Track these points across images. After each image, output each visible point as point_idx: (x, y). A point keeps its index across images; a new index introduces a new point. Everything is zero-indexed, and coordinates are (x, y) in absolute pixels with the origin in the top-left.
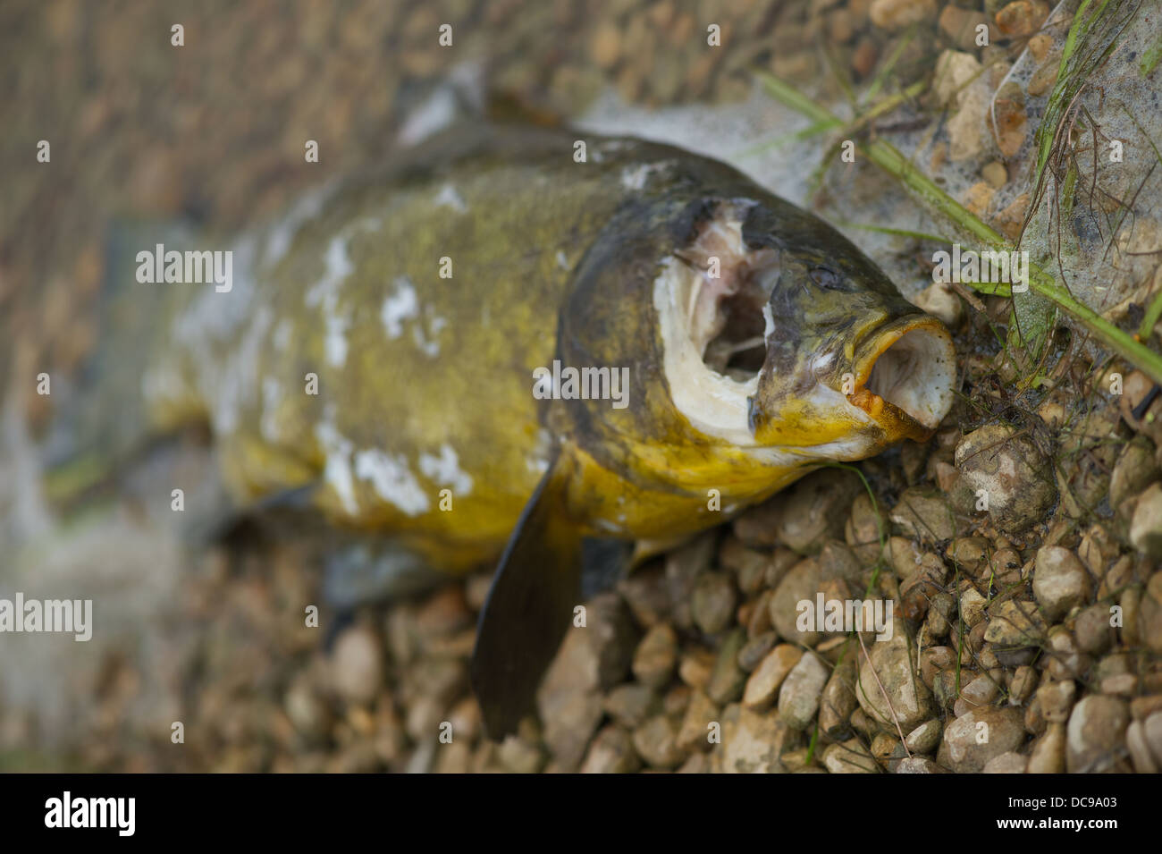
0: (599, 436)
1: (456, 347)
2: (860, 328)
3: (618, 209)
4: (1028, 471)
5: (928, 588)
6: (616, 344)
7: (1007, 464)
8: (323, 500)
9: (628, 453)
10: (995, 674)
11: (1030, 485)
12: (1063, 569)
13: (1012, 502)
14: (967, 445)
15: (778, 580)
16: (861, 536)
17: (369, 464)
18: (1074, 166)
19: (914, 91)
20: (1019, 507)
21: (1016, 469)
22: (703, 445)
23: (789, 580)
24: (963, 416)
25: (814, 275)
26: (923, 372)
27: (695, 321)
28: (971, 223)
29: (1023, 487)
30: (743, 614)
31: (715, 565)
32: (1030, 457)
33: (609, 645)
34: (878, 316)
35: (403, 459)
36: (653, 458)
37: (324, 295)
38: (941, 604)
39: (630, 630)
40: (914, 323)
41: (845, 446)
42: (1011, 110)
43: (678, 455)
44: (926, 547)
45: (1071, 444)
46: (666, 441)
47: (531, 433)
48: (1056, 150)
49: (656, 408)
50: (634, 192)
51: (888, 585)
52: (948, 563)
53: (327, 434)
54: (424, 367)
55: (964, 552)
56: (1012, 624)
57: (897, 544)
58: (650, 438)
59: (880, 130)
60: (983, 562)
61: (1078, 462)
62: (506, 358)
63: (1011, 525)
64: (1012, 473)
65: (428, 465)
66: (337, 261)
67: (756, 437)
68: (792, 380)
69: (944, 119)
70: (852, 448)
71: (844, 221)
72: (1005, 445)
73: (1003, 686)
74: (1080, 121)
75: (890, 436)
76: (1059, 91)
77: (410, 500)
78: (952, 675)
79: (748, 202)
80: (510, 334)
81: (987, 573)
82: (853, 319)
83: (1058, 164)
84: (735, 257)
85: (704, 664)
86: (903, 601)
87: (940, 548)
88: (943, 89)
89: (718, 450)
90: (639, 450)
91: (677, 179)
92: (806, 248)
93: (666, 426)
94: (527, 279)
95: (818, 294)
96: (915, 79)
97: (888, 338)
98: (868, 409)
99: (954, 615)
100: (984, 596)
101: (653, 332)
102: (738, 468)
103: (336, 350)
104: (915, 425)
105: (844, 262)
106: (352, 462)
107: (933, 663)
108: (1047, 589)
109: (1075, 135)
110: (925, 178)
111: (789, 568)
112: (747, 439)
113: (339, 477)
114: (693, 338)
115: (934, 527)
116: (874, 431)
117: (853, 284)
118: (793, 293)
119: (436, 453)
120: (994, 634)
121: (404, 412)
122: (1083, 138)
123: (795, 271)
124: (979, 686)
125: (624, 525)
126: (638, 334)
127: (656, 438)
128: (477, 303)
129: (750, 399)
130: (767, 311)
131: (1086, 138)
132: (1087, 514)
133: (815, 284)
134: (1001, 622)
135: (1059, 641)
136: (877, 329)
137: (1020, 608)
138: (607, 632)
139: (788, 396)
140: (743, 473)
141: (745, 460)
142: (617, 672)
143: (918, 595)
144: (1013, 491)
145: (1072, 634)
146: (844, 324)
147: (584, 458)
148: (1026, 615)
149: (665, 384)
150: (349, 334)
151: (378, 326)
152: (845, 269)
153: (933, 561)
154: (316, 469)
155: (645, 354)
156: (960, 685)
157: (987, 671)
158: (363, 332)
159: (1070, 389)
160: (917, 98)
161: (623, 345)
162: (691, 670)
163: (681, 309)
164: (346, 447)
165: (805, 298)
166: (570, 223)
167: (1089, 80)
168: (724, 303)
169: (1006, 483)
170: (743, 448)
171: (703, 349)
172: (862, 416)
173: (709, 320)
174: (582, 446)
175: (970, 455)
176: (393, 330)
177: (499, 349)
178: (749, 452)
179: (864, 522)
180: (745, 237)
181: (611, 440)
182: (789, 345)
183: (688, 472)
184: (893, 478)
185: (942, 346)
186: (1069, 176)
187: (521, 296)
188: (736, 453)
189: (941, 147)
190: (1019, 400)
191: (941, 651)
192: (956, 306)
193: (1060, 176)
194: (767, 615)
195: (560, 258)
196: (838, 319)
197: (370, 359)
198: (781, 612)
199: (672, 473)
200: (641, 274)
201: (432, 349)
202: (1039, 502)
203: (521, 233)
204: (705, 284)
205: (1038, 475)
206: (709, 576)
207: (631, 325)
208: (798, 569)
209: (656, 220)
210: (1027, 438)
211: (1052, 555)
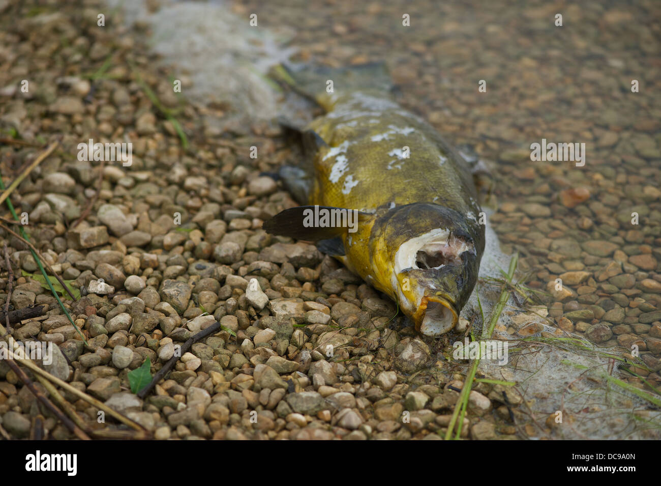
0: (381, 226)
1: (393, 174)
2: (448, 295)
3: (459, 212)
4: (418, 363)
5: (367, 345)
6: (414, 222)
7: (418, 355)
8: (322, 150)
9: (379, 236)
10: (347, 372)
11: (413, 364)
12: (391, 380)
13: (406, 361)
14: (419, 342)
15: (350, 302)
16: (376, 321)
17: (342, 159)
18: (523, 349)
19: (529, 300)
20: (405, 363)
21: (418, 358)
22: (391, 258)
23: (352, 305)
24: (428, 340)
25: (459, 277)
26: (438, 324)
27: (431, 245)
28: (493, 325)
29: (412, 362)
30: (333, 295)
31: (346, 284)
32: (423, 362)
33: (306, 258)
34: (454, 300)
35: (348, 169)
36: (381, 245)
37: (393, 130)
38: (364, 350)
39: (313, 264)
40: (455, 312)
41: (406, 302)
42: (534, 329)
43: (384, 252)
44: (380, 341)
45: (433, 371)
46: (387, 247)
47: (374, 206)
48: (526, 343)
49: (398, 240)
50: (466, 216)
51: (362, 334)
52: (377, 349)
53: (346, 144)
54: (383, 166)
55: (383, 353)
56: (366, 370)
57: (377, 333)
58: (386, 241)
59: (513, 293)
60: (382, 359)
61: (427, 375)
62: (396, 190)
63: (397, 363)
64: (415, 358)
65: (349, 178)
66: (407, 131)
67: (399, 274)
68: (423, 279)
69: (524, 312)
70: (406, 304)
71: (478, 291)
72: (424, 353)
73: (344, 374)
74: (538, 347)
75: (415, 315)
76: (546, 339)
77: (334, 177)
78: (341, 359)
79: (475, 253)
80: (404, 190)
81: (379, 360)
82: (450, 292)
83: (522, 344)
84: (456, 252)
85: (311, 289)
86: (359, 339)
87: (381, 346)
88: (534, 308)
89: (390, 264)
90: (381, 239)
91: (475, 229)
92: (467, 273)
93: (393, 245)
94: (425, 189)
95: (454, 279)
96: (533, 300)
97: (447, 304)
98: (422, 304)
99: (361, 355)
100: (372, 361)
101: (423, 232)
102: (387, 273)
103: (377, 138)
104: (420, 323)
105: (467, 286)
106: (340, 154)
107: (343, 353)
108: (382, 376)
109: (533, 347)
110: (502, 309)
111: (355, 304)
112: (397, 271)
113: (333, 152)
114: (425, 245)
115: (387, 342)
116: (415, 309)
117: (461, 290)
118: (451, 272)
119: (354, 179)
120: (361, 365)
121: (365, 165)
122: (533, 349)
123: (459, 270)
124: (341, 368)
125: (353, 245)
126: (420, 227)
127: (388, 243)
128: (411, 177)
129: (412, 268)
130: (442, 266)
131: (533, 350)
132: (411, 382)
133: (457, 278)
134: (366, 367)
135: (367, 384)
136: (449, 301)
137: (372, 371)
138: (310, 256)
139: (417, 279)
140: (385, 275)
141: (390, 274)
142: (297, 263)
143: (363, 343)
144: (410, 360)
145: (370, 388)
146: (447, 289)
147: (372, 223)
148: (371, 374)
149: (407, 240)
150: (384, 140)
151: (391, 149)
152: (465, 287)
153: (376, 345)
154: (332, 145)
155: (414, 231)
156: (339, 362)
157: (347, 369)
158: (387, 145)
159: (449, 368)
160: (527, 302)
161: (415, 224)
162: (308, 285)
163: (433, 239)
164: (345, 151)
165: (451, 276)
166: (449, 198)
167: (553, 346)
168: (439, 254)
169: (412, 357)
170: (394, 271)
171: (422, 250)
172: (418, 303)
173: (432, 250)
174: (376, 221)
175: (417, 343)
176: (391, 154)
177: (397, 187)
178: (393, 274)
179: (380, 321)
180: (464, 253)
181: (382, 230)
182: (434, 275)
183: (379, 257)
184: (398, 327)
185: (449, 326)
186: (519, 349)
187: (418, 189)
188: (392, 270)
189: (514, 313)
190: (440, 354)
191: (347, 355)
192: (463, 329)
193: (518, 346)
194: (336, 302)
195: (437, 198)
196: (448, 287)
197: (378, 149)
198: (340, 305)
199: (378, 252)
200: (441, 223)
201: (390, 167)
202: (409, 369)
203: (439, 184)
204: (444, 245)
205: (418, 366)
206: (342, 283)
207: (423, 225)
208: (356, 307)
209: (459, 224)
210: (429, 359)
211: (393, 375)
